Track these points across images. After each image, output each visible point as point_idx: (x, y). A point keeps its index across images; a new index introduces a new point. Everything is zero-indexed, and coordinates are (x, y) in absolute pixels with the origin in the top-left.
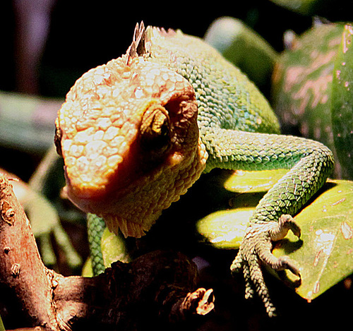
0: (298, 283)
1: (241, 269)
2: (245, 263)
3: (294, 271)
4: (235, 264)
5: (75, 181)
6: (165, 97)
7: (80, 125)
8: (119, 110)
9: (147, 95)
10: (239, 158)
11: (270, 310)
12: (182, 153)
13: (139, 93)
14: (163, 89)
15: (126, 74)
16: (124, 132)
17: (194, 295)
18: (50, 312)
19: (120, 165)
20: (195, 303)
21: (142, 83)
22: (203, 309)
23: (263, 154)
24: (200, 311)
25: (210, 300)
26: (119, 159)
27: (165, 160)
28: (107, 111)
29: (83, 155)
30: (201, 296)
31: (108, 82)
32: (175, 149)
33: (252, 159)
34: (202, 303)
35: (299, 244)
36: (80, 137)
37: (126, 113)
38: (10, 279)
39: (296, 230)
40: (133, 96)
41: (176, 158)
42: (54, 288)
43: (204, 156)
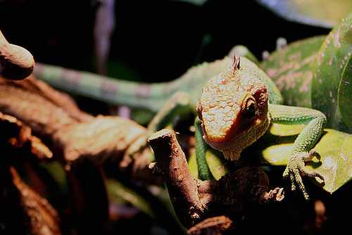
0: (323, 184)
1: (289, 176)
2: (291, 172)
3: (322, 178)
4: (285, 173)
5: (209, 134)
6: (254, 91)
7: (212, 105)
8: (231, 97)
9: (244, 90)
10: (283, 119)
11: (306, 196)
12: (260, 119)
13: (240, 89)
14: (252, 87)
15: (233, 79)
16: (233, 109)
17: (275, 191)
18: (198, 199)
19: (232, 126)
20: (275, 195)
21: (242, 84)
22: (280, 198)
23: (294, 117)
24: (278, 199)
25: (282, 193)
26: (232, 123)
27: (253, 123)
28: (225, 98)
29: (213, 120)
30: (278, 191)
31: (224, 83)
32: (257, 117)
33: (289, 120)
34: (278, 195)
35: (320, 164)
36: (212, 111)
37: (235, 99)
38: (178, 183)
39: (318, 156)
40: (237, 91)
41: (258, 121)
42: (198, 187)
43: (269, 119)
